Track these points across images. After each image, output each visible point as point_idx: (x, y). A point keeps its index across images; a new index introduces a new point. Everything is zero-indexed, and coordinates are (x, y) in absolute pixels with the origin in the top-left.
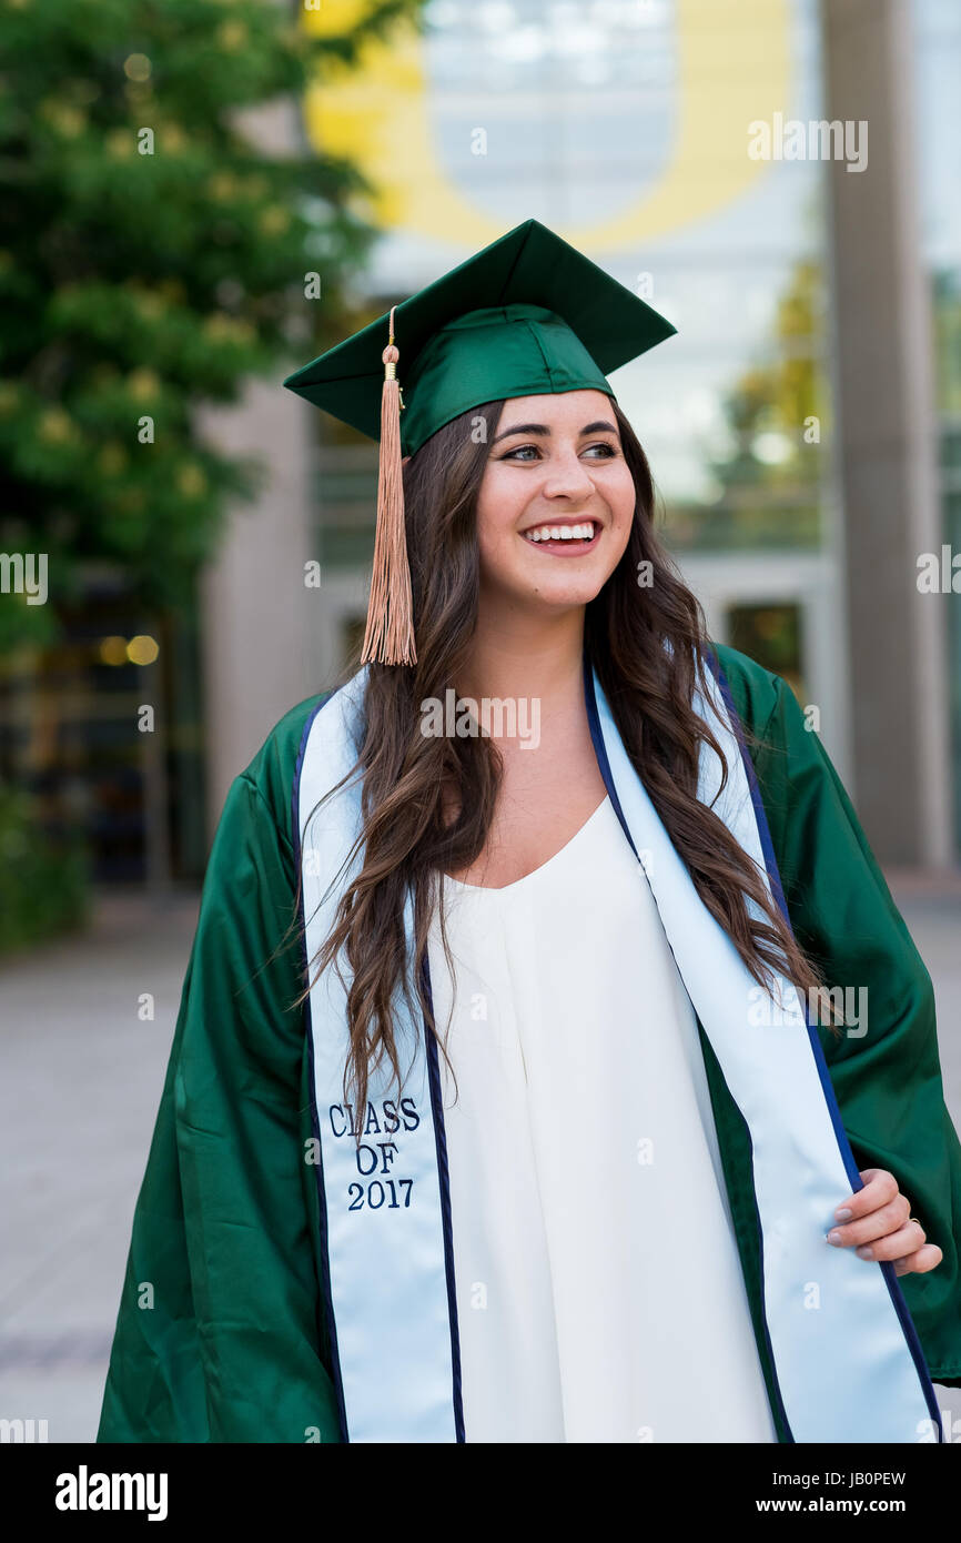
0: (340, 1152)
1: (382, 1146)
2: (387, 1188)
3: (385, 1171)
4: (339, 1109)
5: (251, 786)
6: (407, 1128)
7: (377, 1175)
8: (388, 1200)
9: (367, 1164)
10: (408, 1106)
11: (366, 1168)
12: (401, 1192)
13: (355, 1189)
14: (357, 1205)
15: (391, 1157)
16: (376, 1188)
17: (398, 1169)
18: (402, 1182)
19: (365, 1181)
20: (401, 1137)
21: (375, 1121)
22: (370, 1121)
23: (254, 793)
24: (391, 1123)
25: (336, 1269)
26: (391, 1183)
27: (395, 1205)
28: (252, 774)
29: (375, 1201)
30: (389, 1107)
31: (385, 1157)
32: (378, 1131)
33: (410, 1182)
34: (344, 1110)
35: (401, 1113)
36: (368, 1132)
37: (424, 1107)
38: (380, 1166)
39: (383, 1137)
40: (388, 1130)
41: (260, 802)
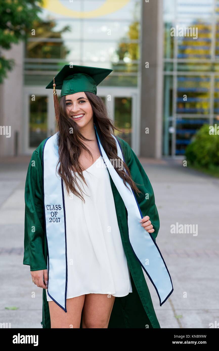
0: (48, 213)
1: (55, 212)
2: (56, 219)
3: (56, 216)
4: (48, 206)
5: (37, 153)
6: (59, 210)
7: (54, 217)
8: (56, 221)
9: (53, 215)
10: (59, 206)
11: (52, 215)
12: (58, 220)
13: (51, 219)
14: (51, 221)
15: (57, 214)
16: (54, 219)
17: (58, 216)
18: (58, 218)
19: (52, 218)
20: (58, 211)
21: (54, 208)
22: (53, 208)
23: (38, 154)
24: (57, 209)
25: (47, 231)
26: (57, 218)
27: (57, 222)
28: (37, 151)
29: (54, 221)
30: (56, 206)
31: (56, 214)
32: (55, 210)
33: (60, 218)
34: (49, 206)
35: (58, 207)
36: (53, 210)
37: (62, 206)
38: (55, 215)
39: (56, 211)
40: (56, 210)
41: (39, 156)
